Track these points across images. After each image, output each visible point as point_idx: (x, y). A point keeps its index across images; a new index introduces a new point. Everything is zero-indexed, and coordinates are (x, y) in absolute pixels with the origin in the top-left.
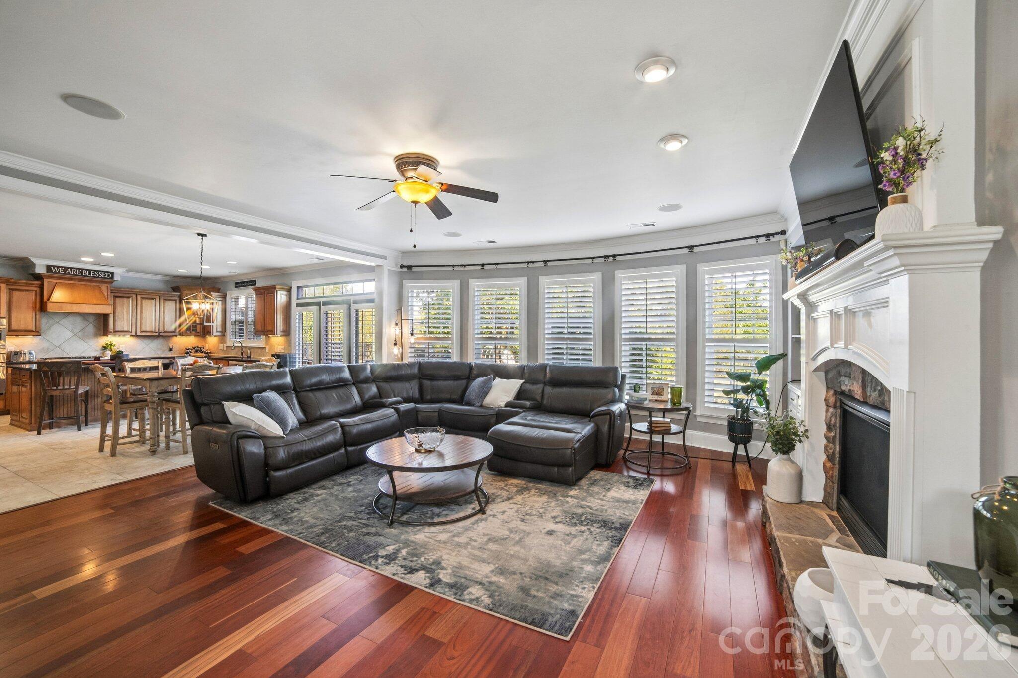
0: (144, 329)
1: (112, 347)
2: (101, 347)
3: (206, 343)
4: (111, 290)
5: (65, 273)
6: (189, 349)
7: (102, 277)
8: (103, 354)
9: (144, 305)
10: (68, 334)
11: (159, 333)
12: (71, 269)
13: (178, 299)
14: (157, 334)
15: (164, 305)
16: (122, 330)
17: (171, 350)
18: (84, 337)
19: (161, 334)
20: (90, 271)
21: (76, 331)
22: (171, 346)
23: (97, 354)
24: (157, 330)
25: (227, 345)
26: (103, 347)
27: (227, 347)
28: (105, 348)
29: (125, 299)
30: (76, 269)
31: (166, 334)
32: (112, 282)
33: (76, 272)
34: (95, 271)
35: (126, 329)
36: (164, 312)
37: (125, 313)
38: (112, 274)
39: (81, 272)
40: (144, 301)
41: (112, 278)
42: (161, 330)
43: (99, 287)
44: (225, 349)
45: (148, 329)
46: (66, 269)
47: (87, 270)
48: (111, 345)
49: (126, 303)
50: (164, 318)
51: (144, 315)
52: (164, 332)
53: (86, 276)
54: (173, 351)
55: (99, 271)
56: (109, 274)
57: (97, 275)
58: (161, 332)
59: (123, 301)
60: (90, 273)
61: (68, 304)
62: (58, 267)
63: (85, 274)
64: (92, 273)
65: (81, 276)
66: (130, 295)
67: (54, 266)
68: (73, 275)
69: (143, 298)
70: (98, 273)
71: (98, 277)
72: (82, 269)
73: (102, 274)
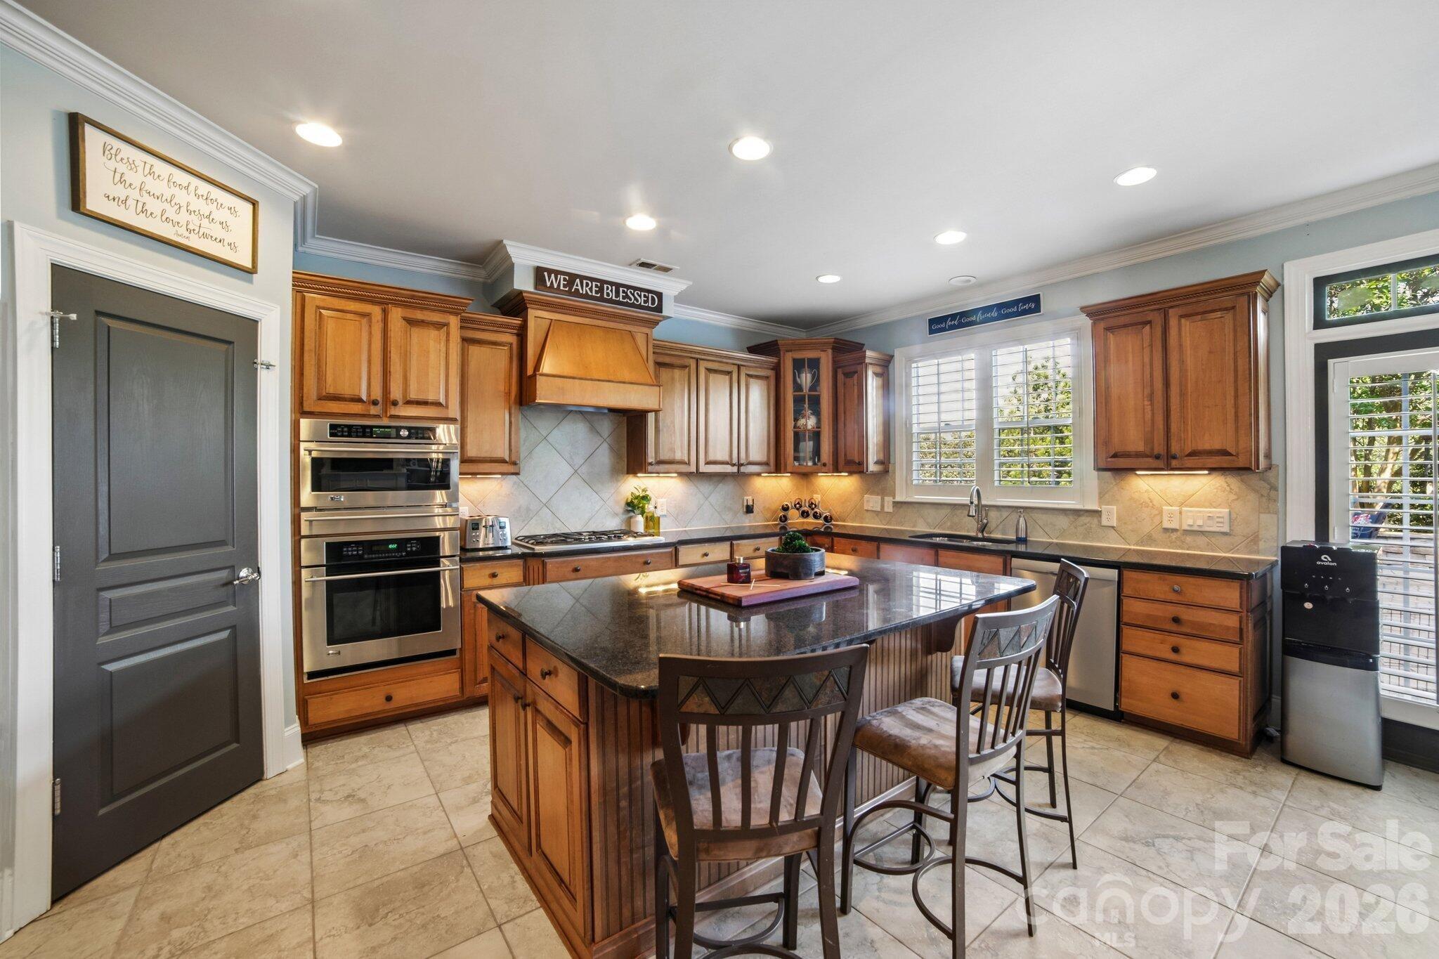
0: (711, 457)
1: (644, 505)
2: (623, 503)
3: (814, 493)
4: (655, 346)
5: (570, 293)
7: (640, 307)
8: (629, 521)
9: (710, 391)
10: (564, 470)
11: (740, 465)
12: (582, 278)
13: (771, 373)
14: (735, 469)
15: (748, 387)
17: (749, 510)
18: (591, 481)
19: (743, 469)
20: (618, 286)
21: (579, 460)
22: (748, 500)
23: (613, 524)
24: (735, 461)
25: (898, 499)
26: (628, 504)
27: (896, 504)
28: (634, 506)
29: (677, 372)
30: (592, 279)
32: (656, 323)
33: (591, 289)
34: (629, 287)
35: (676, 457)
38: (660, 295)
39: (601, 290)
40: (712, 376)
41: (659, 309)
42: (742, 461)
43: (632, 335)
44: (889, 508)
45: (719, 457)
46: (572, 278)
47: (612, 284)
48: (645, 498)
49: (678, 385)
52: (745, 464)
53: (611, 301)
54: (752, 512)
55: (635, 288)
56: (653, 299)
57: (631, 300)
58: (742, 465)
59: (673, 379)
60: (617, 295)
61: (577, 381)
62: (557, 273)
63: (608, 294)
64: (621, 294)
65: (602, 299)
66: (687, 362)
67: (550, 271)
68: (586, 296)
69: (709, 370)
70: (633, 295)
71: (633, 305)
72: (603, 282)
73: (640, 296)
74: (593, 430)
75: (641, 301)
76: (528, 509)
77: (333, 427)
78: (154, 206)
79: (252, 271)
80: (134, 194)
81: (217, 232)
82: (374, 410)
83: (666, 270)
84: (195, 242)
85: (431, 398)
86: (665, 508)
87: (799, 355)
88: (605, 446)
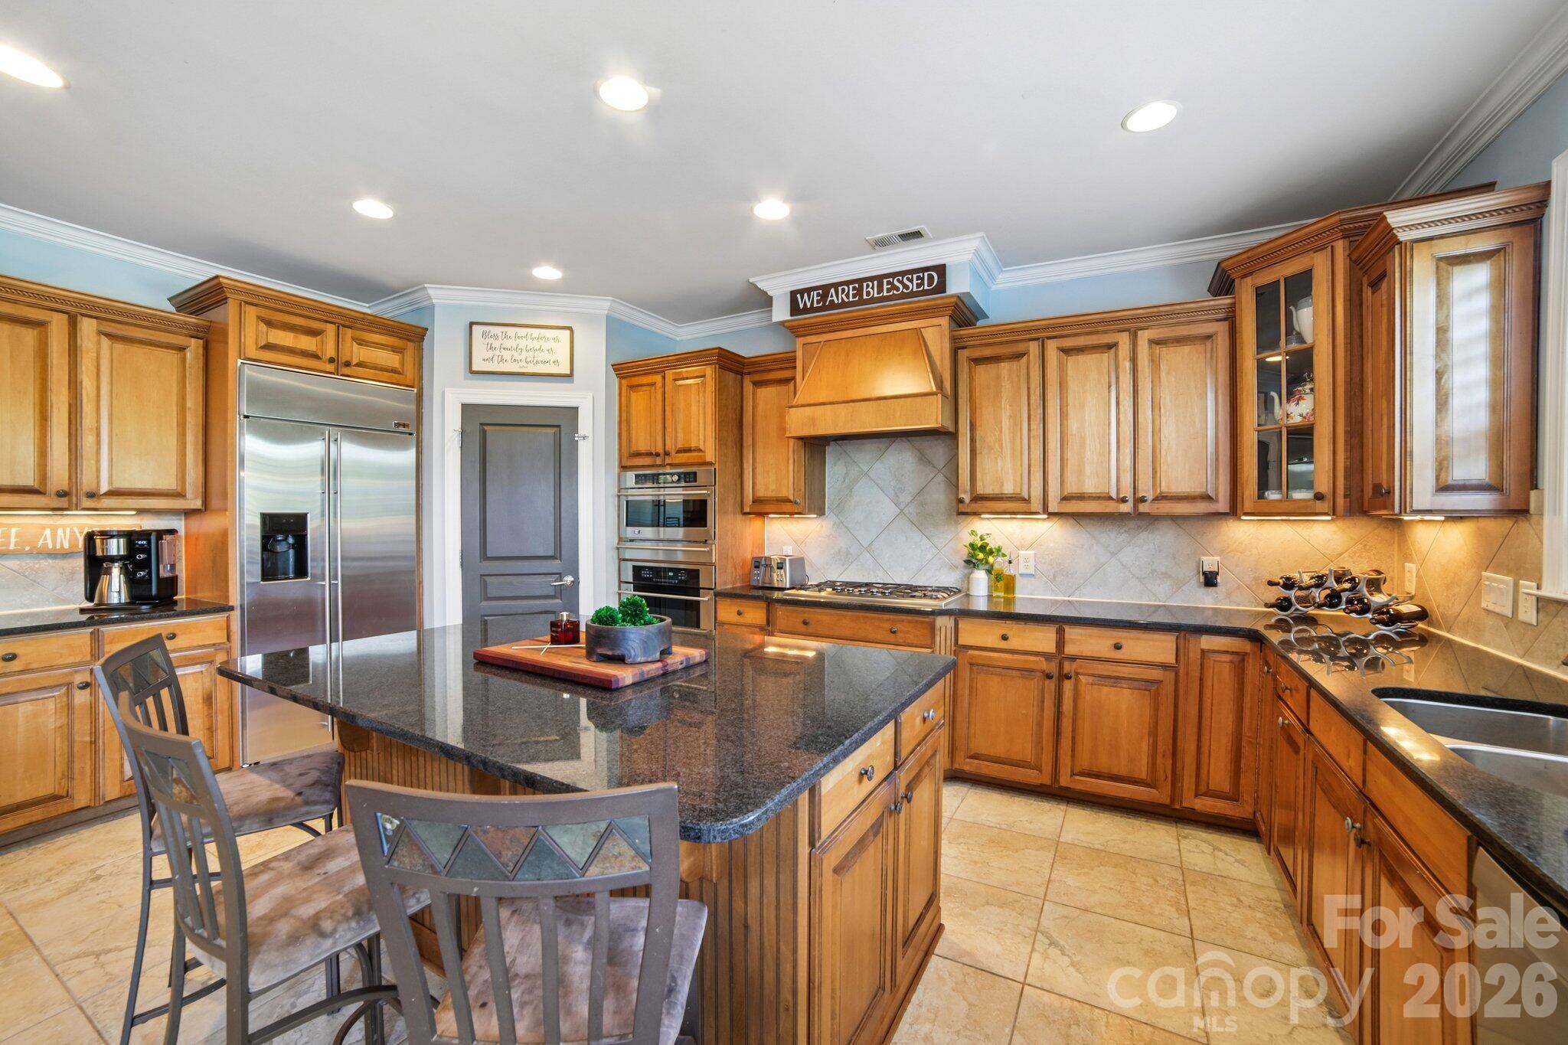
0: (1072, 488)
1: (991, 559)
3: (1407, 557)
4: (956, 338)
5: (825, 308)
6: (1289, 584)
7: (913, 294)
8: (966, 577)
9: (1073, 386)
10: (888, 509)
11: (1136, 501)
12: (836, 285)
13: (1221, 329)
14: (1133, 508)
15: (1155, 362)
16: (997, 491)
17: (1210, 580)
18: (922, 520)
19: (1143, 508)
20: (880, 278)
21: (906, 498)
22: (1210, 563)
23: (949, 579)
24: (1127, 492)
28: (973, 559)
30: (848, 283)
31: (1166, 508)
33: (847, 296)
34: (894, 275)
35: (1009, 489)
36: (1156, 406)
37: (1006, 423)
38: (941, 269)
39: (860, 292)
40: (1074, 363)
41: (945, 287)
42: (1146, 490)
43: (918, 331)
45: (1090, 487)
46: (825, 289)
47: (871, 279)
49: (1006, 385)
50: (1156, 432)
51: (1073, 425)
52: (1161, 498)
53: (873, 300)
54: (1215, 585)
55: (903, 273)
56: (931, 278)
57: (897, 289)
58: (1143, 500)
59: (998, 377)
60: (880, 290)
61: (828, 407)
62: (809, 290)
63: (868, 293)
64: (885, 287)
65: (862, 302)
66: (1020, 348)
67: (802, 292)
68: (843, 305)
69: (1066, 351)
70: (901, 282)
71: (903, 296)
72: (860, 281)
73: (911, 281)
74: (924, 460)
75: (913, 287)
76: (848, 553)
77: (637, 476)
78: (507, 355)
79: (571, 375)
80: (497, 353)
81: (545, 356)
82: (659, 461)
83: (917, 235)
84: (531, 369)
85: (693, 445)
86: (1032, 564)
87: (1264, 278)
88: (940, 478)
